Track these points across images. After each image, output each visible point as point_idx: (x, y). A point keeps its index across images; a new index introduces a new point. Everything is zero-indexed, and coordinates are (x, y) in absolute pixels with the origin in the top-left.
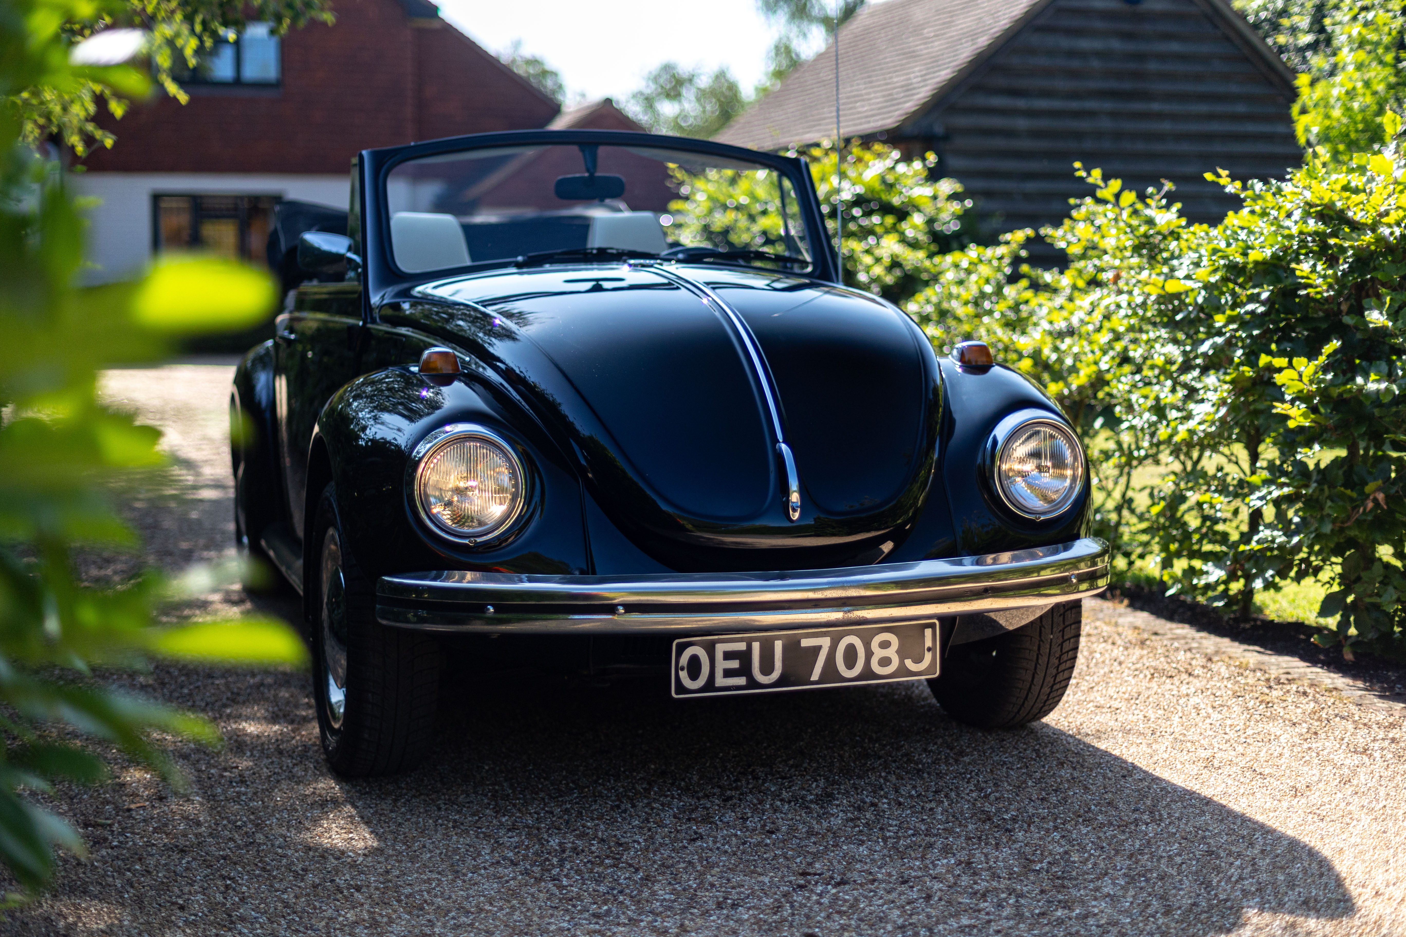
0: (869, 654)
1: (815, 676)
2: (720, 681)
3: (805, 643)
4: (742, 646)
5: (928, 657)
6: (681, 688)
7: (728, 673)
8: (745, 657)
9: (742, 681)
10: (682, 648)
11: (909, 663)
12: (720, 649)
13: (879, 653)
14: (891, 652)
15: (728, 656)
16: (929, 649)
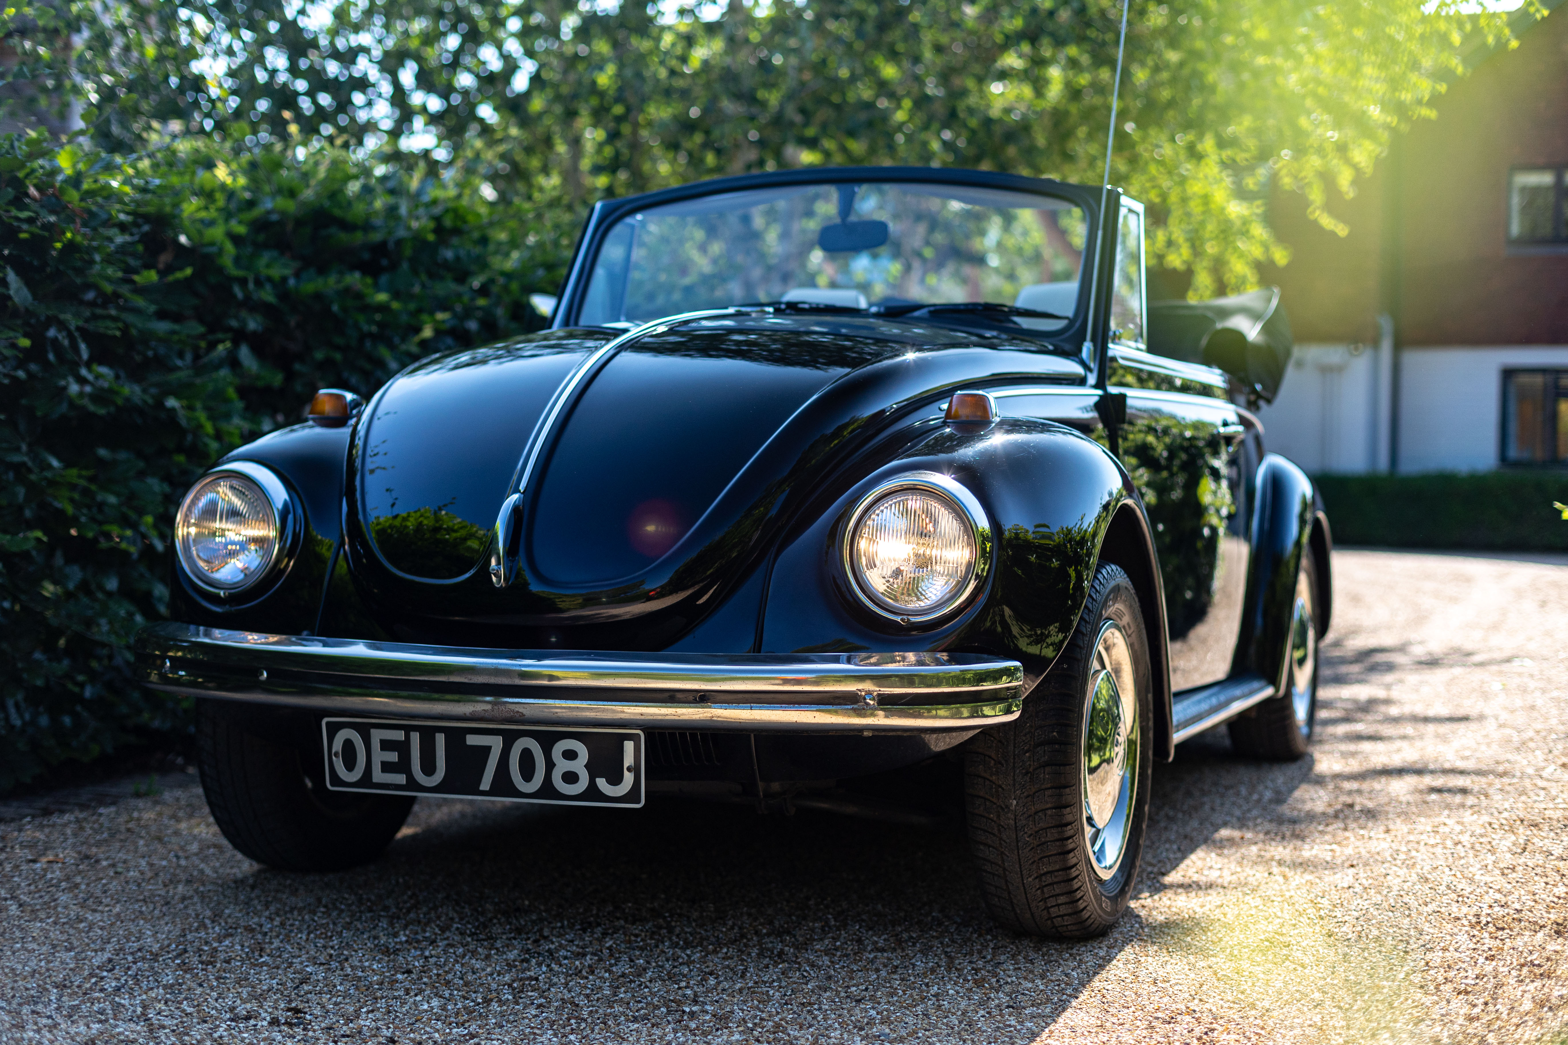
0: (550, 765)
1: (485, 785)
2: (378, 776)
3: (472, 740)
4: (400, 735)
5: (628, 778)
6: (336, 780)
7: (387, 767)
8: (403, 748)
9: (401, 779)
10: (334, 729)
11: (602, 783)
12: (377, 736)
13: (562, 766)
14: (579, 766)
15: (386, 745)
16: (629, 769)
